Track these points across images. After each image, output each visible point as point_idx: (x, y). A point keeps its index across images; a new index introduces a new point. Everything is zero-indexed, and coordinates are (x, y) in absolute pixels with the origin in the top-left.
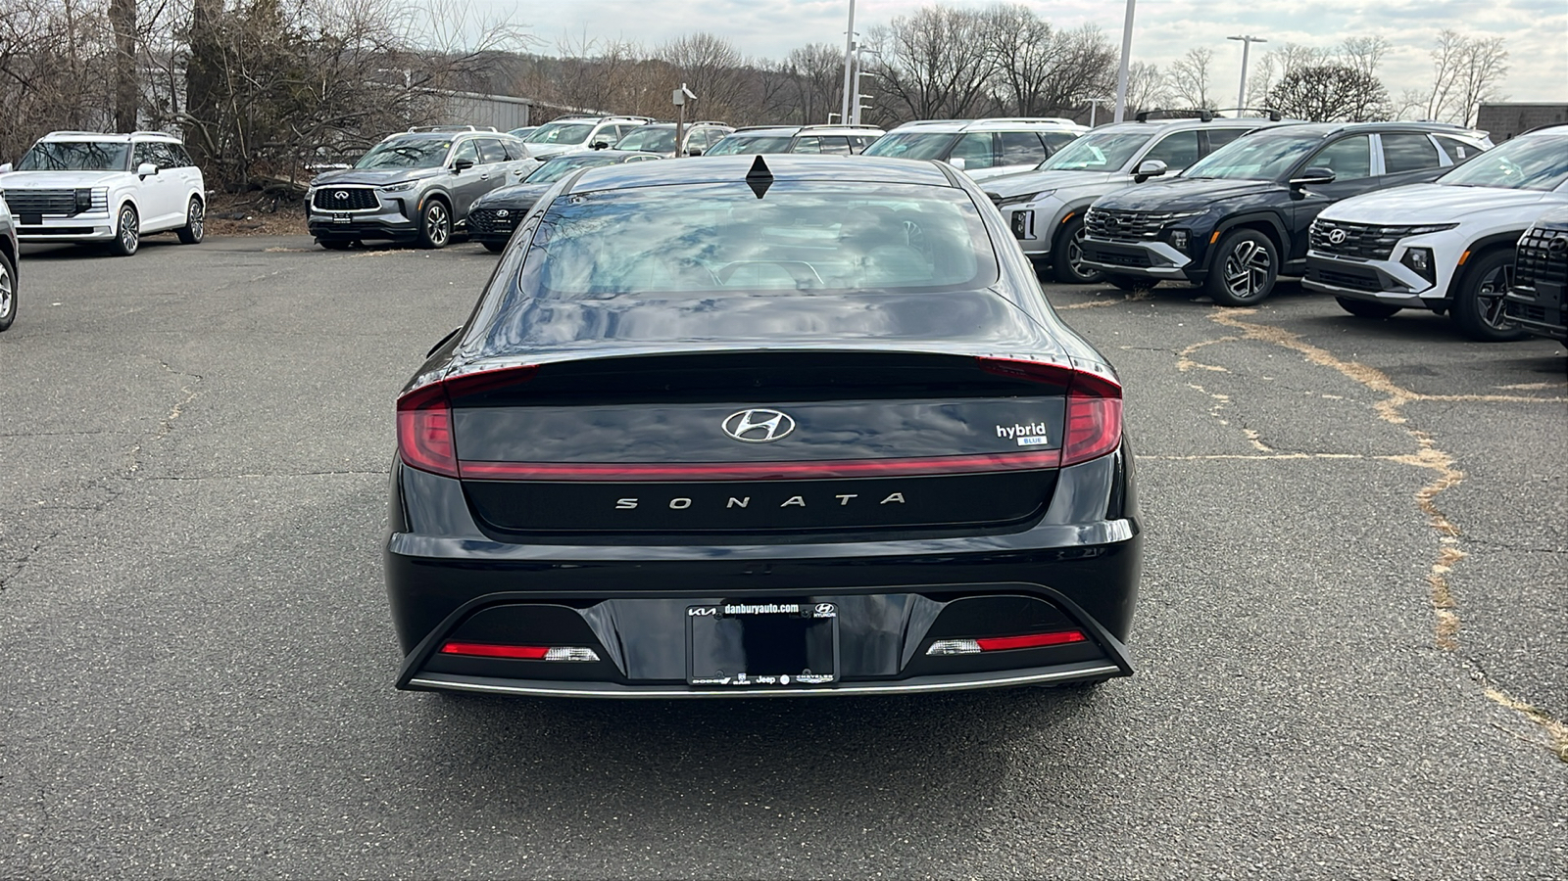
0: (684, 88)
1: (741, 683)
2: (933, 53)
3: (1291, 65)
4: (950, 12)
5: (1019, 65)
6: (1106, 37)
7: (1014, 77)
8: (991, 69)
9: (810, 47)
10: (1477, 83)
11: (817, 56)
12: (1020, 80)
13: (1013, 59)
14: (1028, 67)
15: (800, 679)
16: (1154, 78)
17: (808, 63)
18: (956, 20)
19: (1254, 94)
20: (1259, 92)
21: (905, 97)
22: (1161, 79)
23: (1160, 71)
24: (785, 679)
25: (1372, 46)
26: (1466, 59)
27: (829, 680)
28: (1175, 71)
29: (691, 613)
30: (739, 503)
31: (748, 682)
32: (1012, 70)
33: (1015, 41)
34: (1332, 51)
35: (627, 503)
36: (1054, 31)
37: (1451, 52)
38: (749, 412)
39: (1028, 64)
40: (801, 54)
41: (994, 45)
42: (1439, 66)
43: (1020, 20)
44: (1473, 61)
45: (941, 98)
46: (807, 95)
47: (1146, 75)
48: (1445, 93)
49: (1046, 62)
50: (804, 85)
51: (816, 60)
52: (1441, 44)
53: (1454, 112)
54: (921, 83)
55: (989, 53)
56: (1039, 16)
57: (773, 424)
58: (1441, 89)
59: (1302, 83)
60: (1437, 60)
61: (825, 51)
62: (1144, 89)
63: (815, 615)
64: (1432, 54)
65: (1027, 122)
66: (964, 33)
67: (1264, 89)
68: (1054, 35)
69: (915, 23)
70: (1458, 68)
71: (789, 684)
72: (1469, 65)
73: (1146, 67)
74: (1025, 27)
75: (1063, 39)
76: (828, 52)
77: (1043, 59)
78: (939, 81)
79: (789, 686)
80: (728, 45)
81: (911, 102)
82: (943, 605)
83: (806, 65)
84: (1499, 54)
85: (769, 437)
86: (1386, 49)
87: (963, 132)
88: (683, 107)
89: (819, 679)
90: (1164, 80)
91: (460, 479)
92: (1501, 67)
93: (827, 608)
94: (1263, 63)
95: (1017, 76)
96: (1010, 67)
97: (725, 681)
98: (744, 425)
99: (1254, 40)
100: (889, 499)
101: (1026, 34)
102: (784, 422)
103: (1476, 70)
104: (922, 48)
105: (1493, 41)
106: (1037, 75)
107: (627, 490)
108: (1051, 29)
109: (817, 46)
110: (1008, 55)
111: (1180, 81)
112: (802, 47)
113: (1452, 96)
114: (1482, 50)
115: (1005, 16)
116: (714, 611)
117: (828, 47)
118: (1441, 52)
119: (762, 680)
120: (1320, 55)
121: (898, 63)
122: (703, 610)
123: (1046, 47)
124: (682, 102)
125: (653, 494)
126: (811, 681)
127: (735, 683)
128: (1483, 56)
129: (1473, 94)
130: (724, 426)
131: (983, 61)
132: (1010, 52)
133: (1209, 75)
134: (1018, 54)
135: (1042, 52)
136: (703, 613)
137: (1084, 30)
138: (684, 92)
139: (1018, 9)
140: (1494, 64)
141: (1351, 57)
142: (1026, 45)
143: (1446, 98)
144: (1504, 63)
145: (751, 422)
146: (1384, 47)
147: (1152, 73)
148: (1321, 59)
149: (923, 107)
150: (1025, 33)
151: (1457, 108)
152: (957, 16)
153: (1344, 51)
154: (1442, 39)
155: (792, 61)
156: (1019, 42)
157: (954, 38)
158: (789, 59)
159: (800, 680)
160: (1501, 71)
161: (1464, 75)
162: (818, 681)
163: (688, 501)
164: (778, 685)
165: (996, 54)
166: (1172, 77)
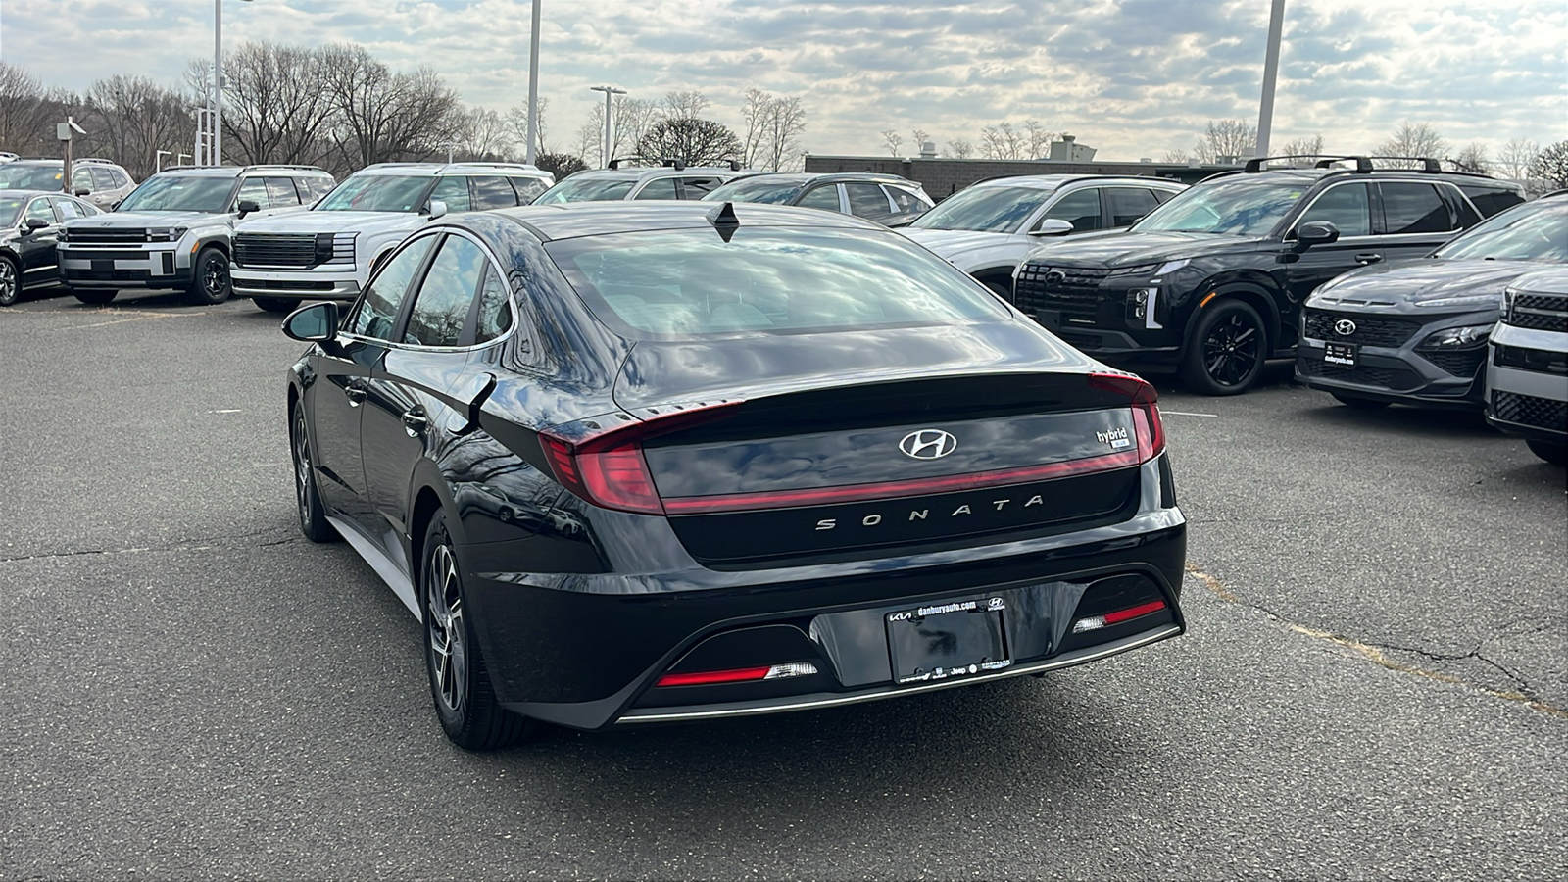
0: (70, 122)
1: (939, 677)
2: (263, 88)
3: (620, 115)
4: (277, 49)
5: (358, 106)
6: (444, 82)
7: (354, 118)
8: (329, 109)
9: (118, 78)
10: (782, 138)
11: (126, 89)
12: (361, 122)
13: (351, 100)
14: (367, 109)
15: (985, 666)
16: (495, 124)
17: (115, 96)
18: (286, 57)
19: (589, 141)
20: (593, 140)
21: (235, 135)
22: (502, 124)
23: (500, 116)
24: (973, 669)
25: (691, 101)
26: (771, 116)
27: (1006, 665)
28: (513, 117)
29: (891, 619)
30: (919, 515)
31: (945, 676)
32: (350, 112)
33: (352, 82)
34: (657, 103)
35: (825, 524)
36: (393, 74)
37: (757, 109)
38: (920, 432)
39: (367, 105)
40: (107, 85)
41: (329, 85)
42: (748, 121)
43: (356, 60)
44: (776, 118)
45: (275, 138)
46: (117, 130)
47: (487, 120)
48: (756, 145)
49: (386, 103)
50: (113, 120)
51: (125, 92)
52: (748, 101)
53: (765, 163)
54: (252, 121)
55: (324, 93)
56: (375, 58)
57: (941, 442)
58: (753, 142)
59: (667, 133)
60: (747, 116)
61: (135, 84)
62: (486, 134)
63: (989, 609)
64: (742, 110)
65: (495, 167)
66: (296, 71)
67: (598, 138)
68: (392, 77)
69: (241, 60)
70: (765, 124)
71: (977, 672)
72: (774, 121)
73: (486, 113)
74: (361, 68)
75: (402, 81)
76: (139, 85)
77: (382, 102)
78: (272, 119)
79: (978, 674)
80: (25, 73)
81: (244, 140)
82: (1083, 587)
83: (113, 97)
84: (797, 112)
85: (938, 454)
86: (703, 104)
87: (438, 175)
88: (70, 143)
89: (999, 665)
90: (505, 126)
91: (666, 515)
92: (800, 123)
93: (998, 602)
94: (595, 113)
95: (357, 117)
96: (349, 108)
97: (926, 677)
98: (918, 445)
99: (615, 92)
100: (1032, 501)
101: (363, 76)
102: (948, 440)
103: (779, 125)
104: (250, 84)
105: (791, 99)
106: (378, 116)
107: (825, 512)
108: (388, 71)
109: (125, 78)
110: (345, 94)
111: (519, 127)
112: (107, 78)
113: (762, 149)
114: (783, 108)
115: (338, 55)
116: (910, 615)
117: (139, 79)
118: (750, 107)
119: (955, 672)
120: (646, 107)
121: (225, 100)
122: (901, 615)
123: (385, 89)
124: (69, 137)
125: (848, 513)
126: (994, 667)
127: (934, 677)
128: (784, 113)
129: (779, 147)
130: (901, 446)
131: (318, 101)
132: (348, 93)
133: (546, 122)
134: (355, 95)
135: (380, 94)
136: (901, 618)
137: (420, 73)
138: (70, 126)
139: (352, 49)
140: (794, 121)
141: (673, 109)
142: (364, 86)
143: (757, 150)
144: (802, 120)
145: (923, 442)
146: (701, 101)
147: (493, 119)
148: (648, 110)
149: (257, 146)
150: (361, 74)
151: (767, 160)
152: (287, 54)
153: (667, 104)
154: (750, 96)
155: (96, 92)
156: (356, 82)
157: (284, 76)
158: (92, 91)
159: (987, 668)
160: (800, 127)
161: (771, 129)
162: (1000, 666)
163: (879, 517)
164: (968, 675)
165: (333, 94)
166: (511, 124)
